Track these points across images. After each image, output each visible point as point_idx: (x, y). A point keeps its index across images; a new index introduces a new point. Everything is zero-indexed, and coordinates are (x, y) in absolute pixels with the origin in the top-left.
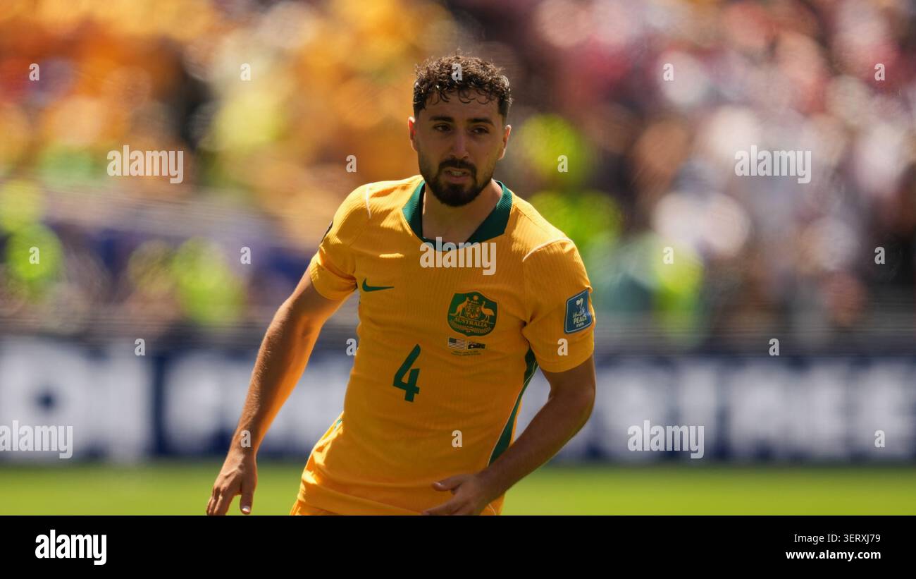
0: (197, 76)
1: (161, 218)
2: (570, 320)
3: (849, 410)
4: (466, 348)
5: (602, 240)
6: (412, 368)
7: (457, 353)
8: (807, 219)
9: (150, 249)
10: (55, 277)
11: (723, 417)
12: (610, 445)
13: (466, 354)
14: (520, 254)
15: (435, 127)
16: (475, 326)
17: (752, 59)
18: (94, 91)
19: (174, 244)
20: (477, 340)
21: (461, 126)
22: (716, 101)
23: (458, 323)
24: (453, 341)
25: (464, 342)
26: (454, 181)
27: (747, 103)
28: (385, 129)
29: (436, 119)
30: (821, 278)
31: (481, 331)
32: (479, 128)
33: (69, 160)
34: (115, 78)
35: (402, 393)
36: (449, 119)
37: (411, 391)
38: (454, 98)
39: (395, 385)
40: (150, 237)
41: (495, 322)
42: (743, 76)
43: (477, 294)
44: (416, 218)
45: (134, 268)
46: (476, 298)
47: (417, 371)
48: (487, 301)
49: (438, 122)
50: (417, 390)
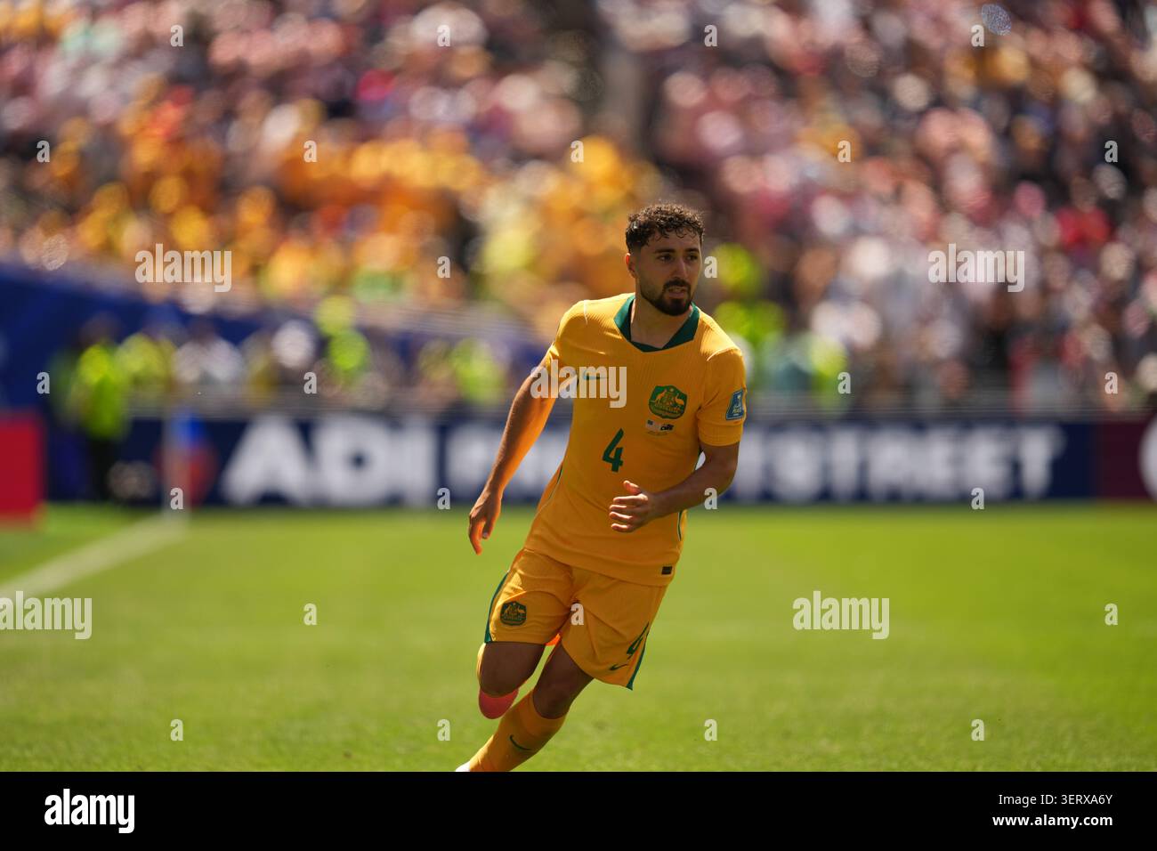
0: (469, 218)
1: (443, 324)
2: (731, 409)
3: (957, 461)
4: (659, 430)
5: (772, 338)
6: (617, 446)
7: (651, 432)
8: (926, 320)
9: (435, 347)
10: (364, 368)
11: (863, 467)
12: (781, 490)
13: (659, 434)
14: (706, 355)
15: (658, 258)
16: (668, 412)
17: (882, 201)
18: (392, 229)
19: (451, 343)
20: (668, 421)
21: (680, 255)
22: (856, 232)
23: (658, 409)
24: (650, 423)
25: (659, 423)
26: (676, 297)
27: (881, 234)
28: (608, 256)
29: (660, 251)
30: (937, 364)
31: (673, 416)
32: (692, 256)
33: (374, 281)
34: (409, 219)
35: (610, 465)
36: (672, 251)
37: (616, 463)
38: (672, 235)
39: (604, 459)
40: (434, 337)
41: (684, 409)
42: (876, 214)
43: (672, 387)
44: (625, 325)
45: (423, 362)
46: (672, 390)
47: (621, 449)
48: (681, 393)
49: (661, 254)
50: (621, 463)
